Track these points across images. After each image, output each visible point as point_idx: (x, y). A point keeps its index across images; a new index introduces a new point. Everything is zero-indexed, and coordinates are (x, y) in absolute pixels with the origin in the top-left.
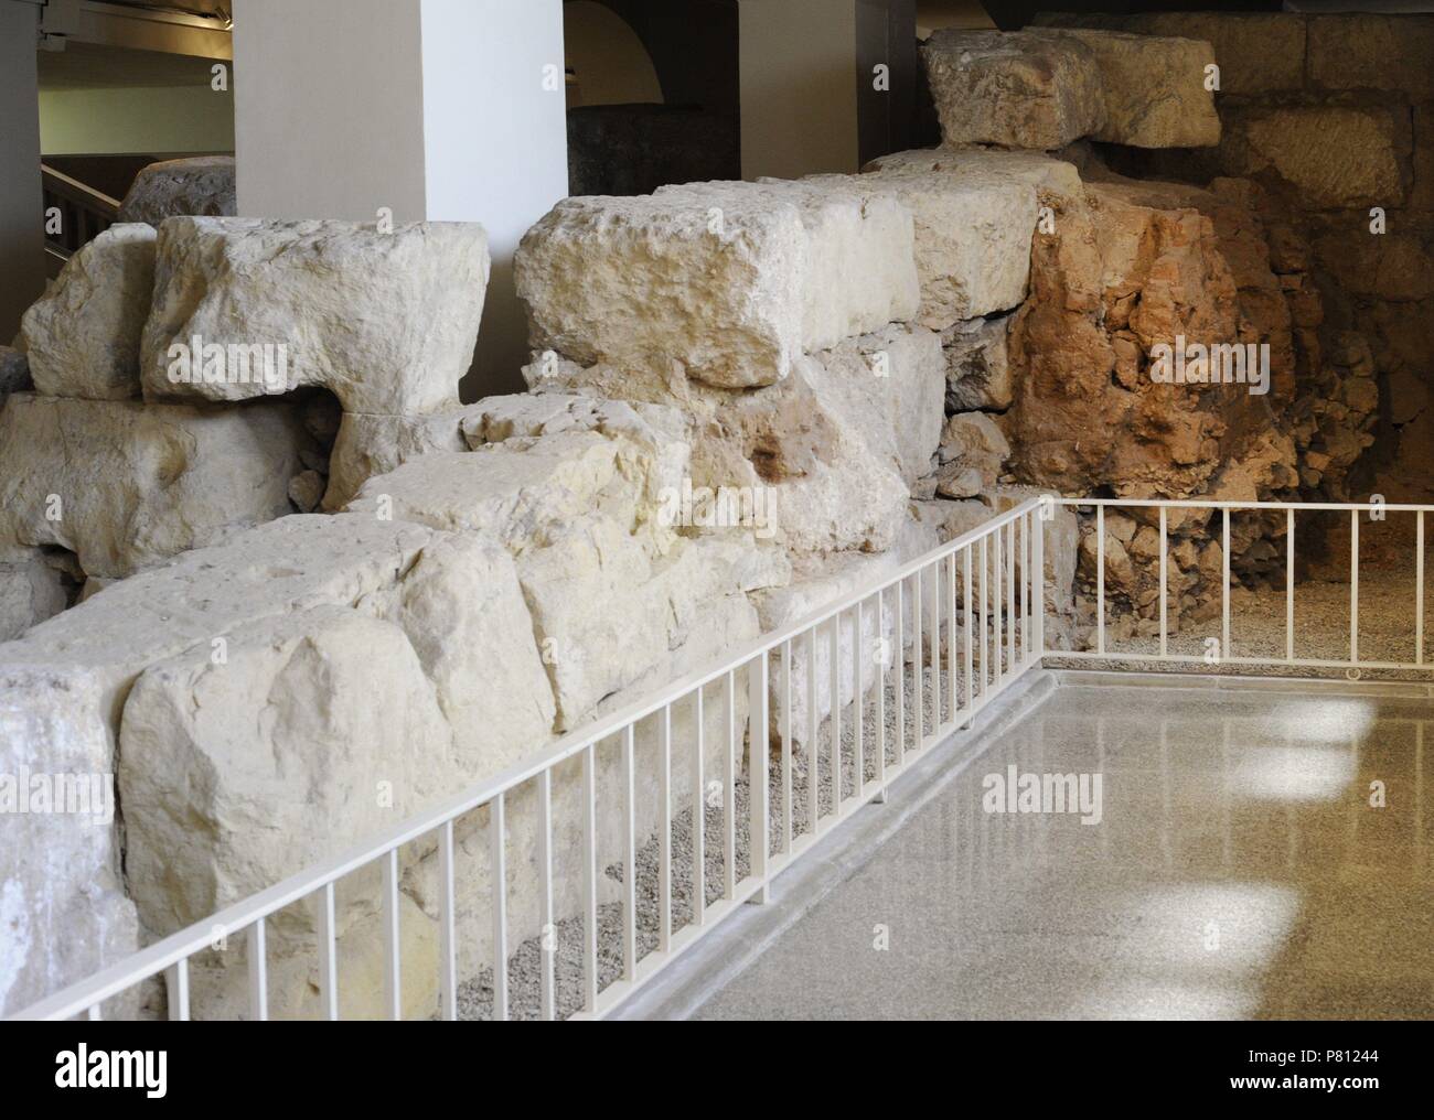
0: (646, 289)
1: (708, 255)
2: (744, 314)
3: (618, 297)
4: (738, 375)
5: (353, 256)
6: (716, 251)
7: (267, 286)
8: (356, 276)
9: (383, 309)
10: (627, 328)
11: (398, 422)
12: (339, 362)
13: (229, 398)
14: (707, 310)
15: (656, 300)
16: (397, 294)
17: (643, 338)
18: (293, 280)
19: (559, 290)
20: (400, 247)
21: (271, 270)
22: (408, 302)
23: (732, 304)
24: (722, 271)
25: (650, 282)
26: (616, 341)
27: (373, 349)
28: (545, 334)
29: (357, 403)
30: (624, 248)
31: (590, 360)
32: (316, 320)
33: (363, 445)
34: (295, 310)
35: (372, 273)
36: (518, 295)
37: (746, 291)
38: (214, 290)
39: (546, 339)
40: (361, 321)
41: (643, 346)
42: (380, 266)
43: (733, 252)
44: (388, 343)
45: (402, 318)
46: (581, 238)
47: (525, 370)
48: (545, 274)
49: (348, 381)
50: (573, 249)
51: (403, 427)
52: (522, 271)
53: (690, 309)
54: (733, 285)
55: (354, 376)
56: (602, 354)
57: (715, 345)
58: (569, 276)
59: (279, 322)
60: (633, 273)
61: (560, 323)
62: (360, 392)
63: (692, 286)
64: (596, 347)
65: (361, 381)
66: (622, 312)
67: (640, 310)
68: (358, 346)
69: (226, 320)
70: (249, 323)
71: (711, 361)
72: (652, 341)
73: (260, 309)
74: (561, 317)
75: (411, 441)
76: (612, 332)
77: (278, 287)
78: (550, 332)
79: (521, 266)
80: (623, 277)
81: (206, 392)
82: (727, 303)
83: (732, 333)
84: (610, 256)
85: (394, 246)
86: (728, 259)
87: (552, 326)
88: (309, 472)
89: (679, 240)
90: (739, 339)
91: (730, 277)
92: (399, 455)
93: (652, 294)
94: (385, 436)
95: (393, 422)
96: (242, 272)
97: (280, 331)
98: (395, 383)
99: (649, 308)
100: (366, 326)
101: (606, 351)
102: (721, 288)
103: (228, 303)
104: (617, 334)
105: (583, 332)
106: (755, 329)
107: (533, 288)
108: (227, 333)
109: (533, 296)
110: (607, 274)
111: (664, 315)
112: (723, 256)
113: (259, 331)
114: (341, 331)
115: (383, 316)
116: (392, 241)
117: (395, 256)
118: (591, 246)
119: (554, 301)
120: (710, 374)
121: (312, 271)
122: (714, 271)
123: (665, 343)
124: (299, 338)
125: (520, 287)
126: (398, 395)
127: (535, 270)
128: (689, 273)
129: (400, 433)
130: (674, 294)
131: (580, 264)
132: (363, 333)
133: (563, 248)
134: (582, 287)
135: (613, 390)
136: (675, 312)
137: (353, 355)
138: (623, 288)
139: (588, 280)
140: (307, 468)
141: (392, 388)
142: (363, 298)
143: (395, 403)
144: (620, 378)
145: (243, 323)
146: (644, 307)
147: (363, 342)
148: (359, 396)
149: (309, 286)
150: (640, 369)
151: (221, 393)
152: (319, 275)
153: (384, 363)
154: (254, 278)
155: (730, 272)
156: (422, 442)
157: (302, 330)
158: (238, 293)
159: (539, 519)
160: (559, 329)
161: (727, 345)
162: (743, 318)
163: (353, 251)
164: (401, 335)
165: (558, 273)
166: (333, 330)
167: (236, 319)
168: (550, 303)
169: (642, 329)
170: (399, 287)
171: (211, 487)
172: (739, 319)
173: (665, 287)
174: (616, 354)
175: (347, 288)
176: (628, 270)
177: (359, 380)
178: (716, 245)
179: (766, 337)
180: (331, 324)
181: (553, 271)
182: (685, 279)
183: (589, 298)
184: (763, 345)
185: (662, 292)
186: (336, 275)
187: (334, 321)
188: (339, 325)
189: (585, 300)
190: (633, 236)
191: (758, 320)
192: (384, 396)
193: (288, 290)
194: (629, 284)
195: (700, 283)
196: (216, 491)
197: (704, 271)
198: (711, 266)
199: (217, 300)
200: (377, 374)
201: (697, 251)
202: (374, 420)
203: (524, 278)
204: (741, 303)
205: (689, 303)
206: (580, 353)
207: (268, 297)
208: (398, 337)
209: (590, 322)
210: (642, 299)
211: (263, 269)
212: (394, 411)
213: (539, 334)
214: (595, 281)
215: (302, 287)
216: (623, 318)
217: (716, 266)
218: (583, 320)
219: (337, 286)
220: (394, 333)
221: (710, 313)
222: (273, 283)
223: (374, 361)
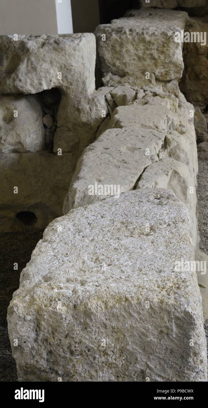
0: (142, 52)
1: (164, 40)
2: (174, 57)
3: (133, 54)
4: (169, 77)
5: (69, 45)
6: (166, 39)
7: (42, 56)
8: (70, 51)
9: (78, 62)
10: (135, 64)
11: (87, 98)
12: (65, 79)
13: (32, 93)
14: (162, 57)
15: (145, 55)
16: (82, 56)
17: (140, 67)
18: (50, 54)
19: (114, 53)
20: (82, 41)
21: (43, 51)
22: (85, 59)
23: (171, 55)
24: (168, 44)
25: (144, 49)
26: (133, 69)
27: (75, 75)
28: (109, 67)
29: (71, 92)
30: (136, 39)
31: (123, 75)
32: (58, 66)
33: (76, 105)
34: (51, 63)
35: (75, 50)
36: (100, 55)
37: (175, 50)
38: (24, 58)
39: (109, 69)
40: (72, 66)
41: (140, 70)
42: (77, 47)
43: (172, 39)
44: (80, 72)
45: (83, 64)
46: (122, 36)
47: (103, 79)
48: (109, 49)
49: (67, 85)
50: (119, 40)
51: (89, 99)
52: (101, 48)
53: (157, 57)
54: (172, 49)
55: (69, 84)
56: (127, 72)
57: (164, 68)
58: (118, 49)
59: (47, 67)
60: (139, 47)
61: (115, 64)
62: (72, 88)
63: (157, 50)
64: (126, 71)
65: (72, 85)
66: (134, 59)
67: (139, 58)
68: (71, 74)
69: (29, 68)
70: (38, 68)
71: (162, 73)
72: (143, 68)
73: (40, 64)
74: (115, 62)
75: (93, 103)
76: (131, 66)
77: (46, 56)
78: (111, 67)
79: (102, 46)
80: (136, 48)
81: (24, 92)
82: (169, 55)
83: (169, 64)
84: (132, 42)
85: (80, 41)
86: (170, 41)
87: (112, 65)
88: (48, 115)
89: (155, 35)
90: (171, 66)
91: (171, 47)
92: (90, 108)
93: (144, 53)
94: (84, 102)
95: (85, 98)
96: (34, 52)
97: (47, 70)
98: (84, 85)
99: (143, 58)
100: (73, 67)
101: (129, 71)
102: (167, 50)
103: (29, 62)
104: (132, 66)
105: (122, 66)
106: (177, 62)
107: (105, 53)
108: (30, 72)
109: (106, 56)
110: (131, 48)
111: (148, 60)
112: (169, 40)
113: (41, 71)
114: (65, 69)
115: (78, 64)
116: (80, 39)
117: (81, 44)
118: (125, 39)
119: (112, 57)
120: (160, 77)
121: (56, 50)
122: (165, 45)
123: (148, 68)
124: (53, 72)
125: (101, 53)
126: (85, 89)
127: (106, 47)
128: (157, 46)
129: (88, 101)
130: (152, 53)
131: (121, 45)
132: (73, 70)
133: (116, 40)
134: (122, 52)
135: (133, 83)
136: (151, 58)
137: (69, 77)
138: (135, 52)
139: (124, 50)
140: (47, 114)
141: (82, 87)
142: (72, 58)
143: (84, 92)
144: (135, 80)
145: (36, 69)
146: (141, 57)
147: (72, 72)
148: (72, 90)
149: (55, 55)
150: (141, 77)
151: (29, 92)
152: (58, 51)
153: (79, 79)
154: (38, 54)
155: (171, 45)
156: (97, 103)
157: (54, 70)
158: (33, 59)
159: (175, 125)
160: (114, 65)
161: (167, 68)
162: (174, 59)
163: (69, 43)
164: (84, 70)
165: (114, 48)
166: (63, 69)
167: (32, 68)
168: (111, 58)
169: (140, 64)
170: (83, 54)
171: (24, 122)
172: (173, 59)
173: (149, 51)
174: (132, 73)
175: (67, 55)
176: (137, 46)
177: (71, 85)
178: (167, 37)
179: (180, 65)
180: (62, 67)
181: (112, 48)
182: (156, 47)
183: (125, 55)
184: (178, 67)
185: (148, 52)
186: (64, 51)
187: (63, 66)
188: (65, 67)
189: (123, 56)
190: (139, 35)
191: (178, 59)
192: (80, 90)
193: (49, 57)
194: (137, 50)
195: (160, 49)
196: (26, 123)
197: (162, 45)
198: (164, 43)
199: (25, 61)
200: (77, 83)
201: (160, 39)
202: (79, 97)
203: (102, 50)
204: (174, 55)
205: (156, 55)
206: (119, 73)
207: (43, 59)
208: (83, 71)
209: (124, 63)
210: (141, 55)
211: (40, 50)
212: (84, 94)
213: (107, 68)
214: (127, 50)
215: (53, 56)
216: (134, 61)
217: (166, 43)
218: (122, 62)
219: (64, 55)
220: (81, 69)
221: (163, 58)
222: (44, 55)
223: (76, 78)
